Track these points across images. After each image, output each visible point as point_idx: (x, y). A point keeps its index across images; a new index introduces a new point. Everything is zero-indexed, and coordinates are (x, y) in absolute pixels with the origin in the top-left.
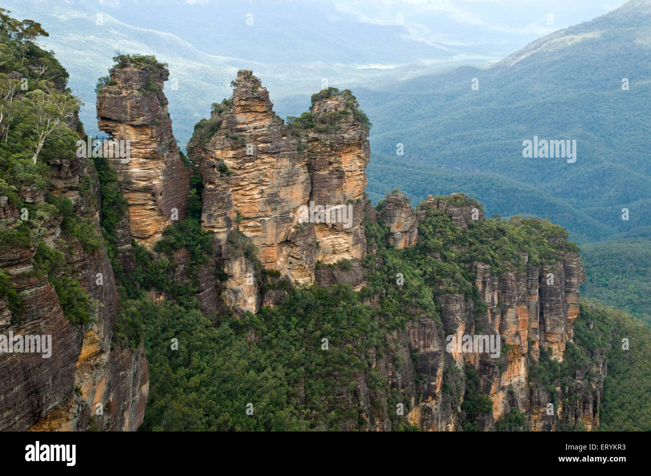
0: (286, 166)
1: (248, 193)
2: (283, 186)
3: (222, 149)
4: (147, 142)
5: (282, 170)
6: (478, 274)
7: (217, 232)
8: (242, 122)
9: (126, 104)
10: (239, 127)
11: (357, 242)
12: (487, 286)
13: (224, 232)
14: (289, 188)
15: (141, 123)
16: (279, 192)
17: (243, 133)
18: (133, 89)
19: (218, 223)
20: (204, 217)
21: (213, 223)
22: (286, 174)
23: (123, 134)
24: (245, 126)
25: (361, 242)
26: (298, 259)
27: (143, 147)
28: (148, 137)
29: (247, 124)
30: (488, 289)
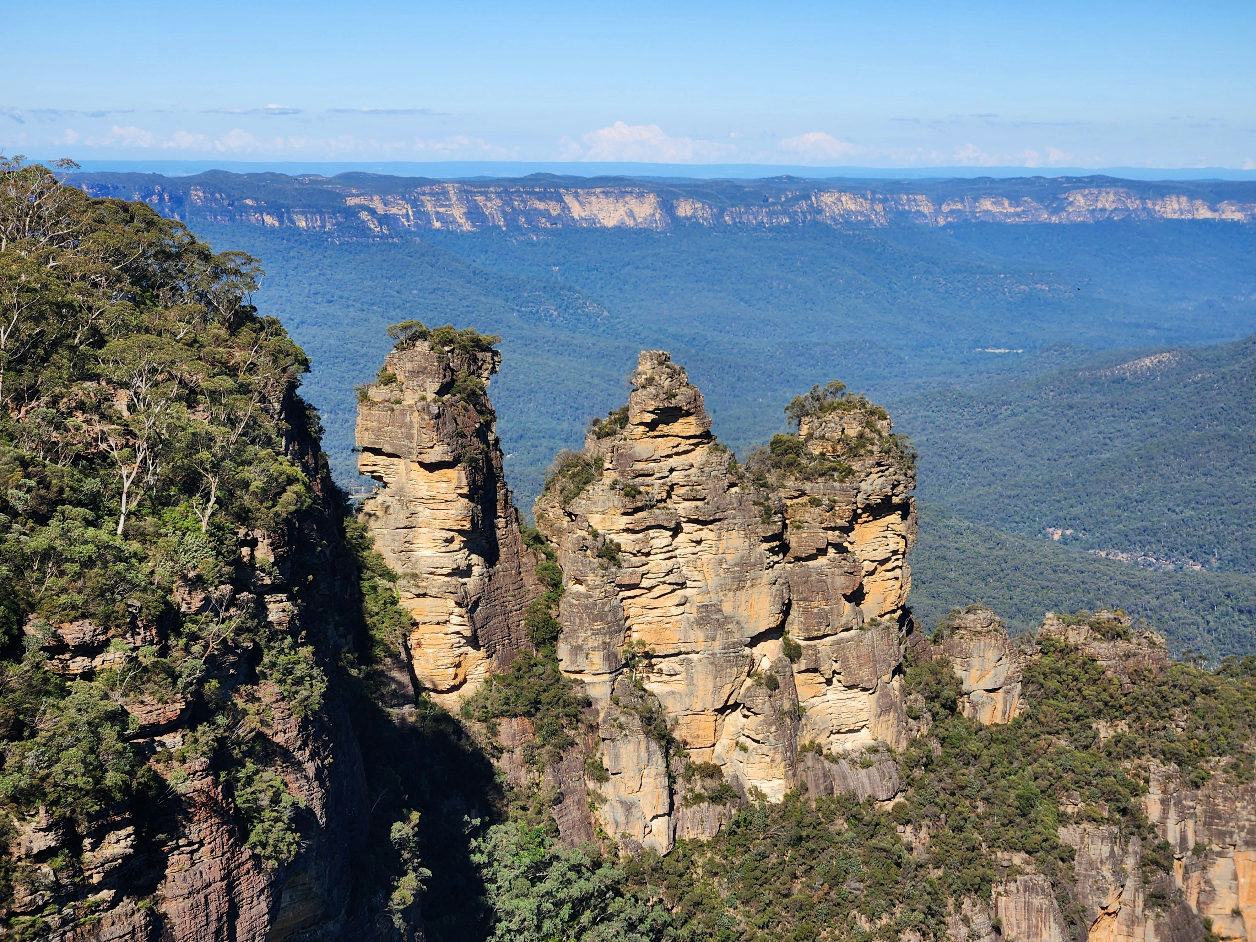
0: (737, 549)
1: (656, 603)
2: (729, 590)
3: (603, 513)
4: (449, 497)
5: (728, 557)
6: (1151, 784)
7: (589, 684)
8: (645, 458)
9: (411, 422)
10: (639, 466)
11: (885, 709)
12: (1172, 808)
13: (604, 682)
14: (741, 594)
15: (439, 459)
16: (721, 601)
17: (648, 480)
18: (425, 390)
19: (592, 663)
20: (563, 650)
21: (582, 663)
22: (736, 565)
23: (404, 480)
24: (652, 465)
25: (896, 711)
26: (758, 742)
27: (443, 506)
28: (453, 486)
29: (655, 461)
30: (1173, 815)
